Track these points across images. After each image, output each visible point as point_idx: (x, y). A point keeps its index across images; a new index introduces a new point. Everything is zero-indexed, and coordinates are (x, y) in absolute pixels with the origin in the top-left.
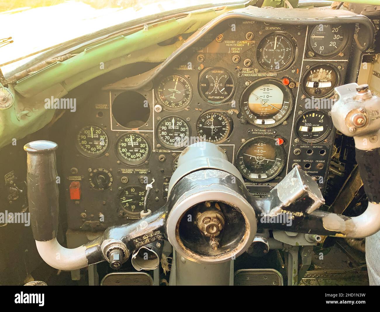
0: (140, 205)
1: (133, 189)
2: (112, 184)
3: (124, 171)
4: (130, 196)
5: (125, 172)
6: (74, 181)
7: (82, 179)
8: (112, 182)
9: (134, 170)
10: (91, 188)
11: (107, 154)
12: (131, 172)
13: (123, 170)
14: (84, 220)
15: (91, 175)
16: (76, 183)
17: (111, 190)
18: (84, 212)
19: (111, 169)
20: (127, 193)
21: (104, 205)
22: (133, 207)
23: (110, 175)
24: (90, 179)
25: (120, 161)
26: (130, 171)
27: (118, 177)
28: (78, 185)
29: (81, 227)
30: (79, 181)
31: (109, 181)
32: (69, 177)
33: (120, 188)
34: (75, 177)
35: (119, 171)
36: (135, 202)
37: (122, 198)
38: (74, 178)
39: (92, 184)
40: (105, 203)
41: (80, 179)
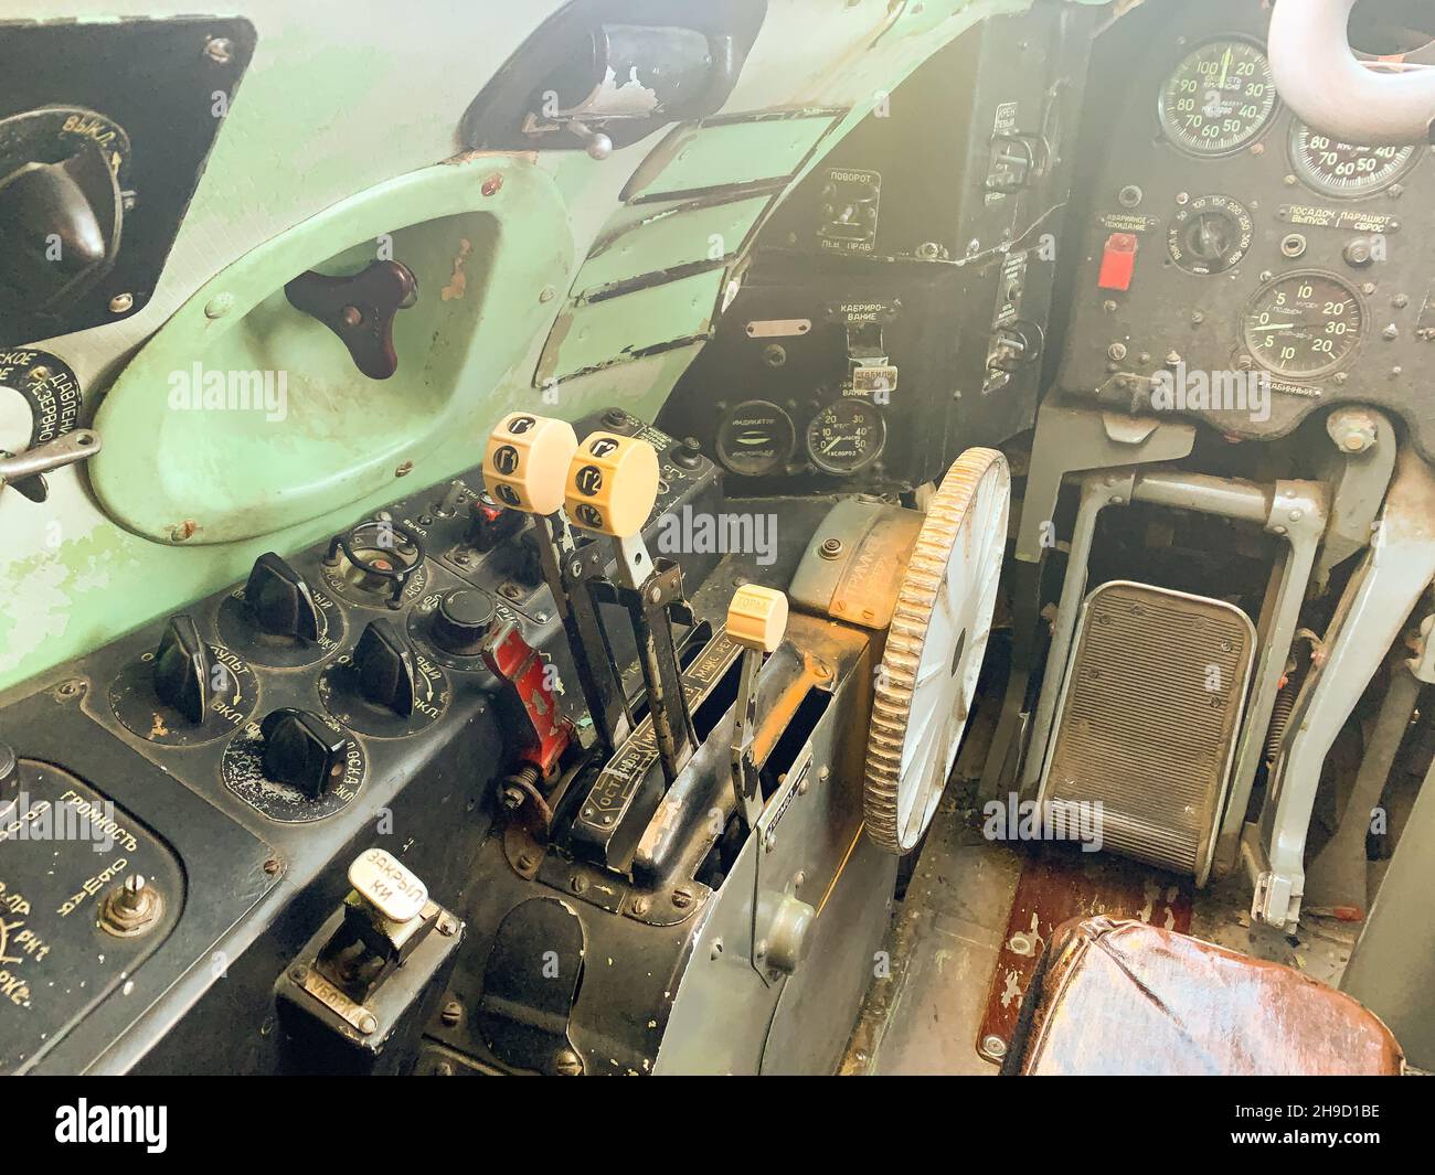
0: (1314, 348)
1: (1308, 290)
2: (1241, 258)
3: (1298, 215)
4: (1287, 311)
5: (1303, 217)
6: (1119, 231)
7: (1148, 227)
8: (1244, 253)
9: (1337, 215)
10: (1168, 262)
11: (1259, 148)
12: (1325, 222)
13: (1295, 209)
14: (1114, 366)
15: (1183, 216)
16: (1125, 239)
17: (1233, 277)
18: (1124, 342)
19: (1255, 203)
20: (1281, 301)
21: (1195, 325)
22: (1288, 352)
23: (1245, 223)
24: (1173, 232)
25: (1296, 175)
26: (1320, 217)
27: (1270, 234)
28: (1130, 245)
29: (1097, 390)
30: (1137, 233)
31: (1235, 246)
32: (1109, 217)
33: (1268, 273)
34: (1127, 218)
35: (1282, 211)
36: (1300, 335)
37: (1259, 316)
38: (1123, 222)
39: (1174, 248)
40: (1199, 320)
41: (1141, 228)
